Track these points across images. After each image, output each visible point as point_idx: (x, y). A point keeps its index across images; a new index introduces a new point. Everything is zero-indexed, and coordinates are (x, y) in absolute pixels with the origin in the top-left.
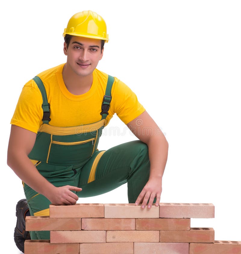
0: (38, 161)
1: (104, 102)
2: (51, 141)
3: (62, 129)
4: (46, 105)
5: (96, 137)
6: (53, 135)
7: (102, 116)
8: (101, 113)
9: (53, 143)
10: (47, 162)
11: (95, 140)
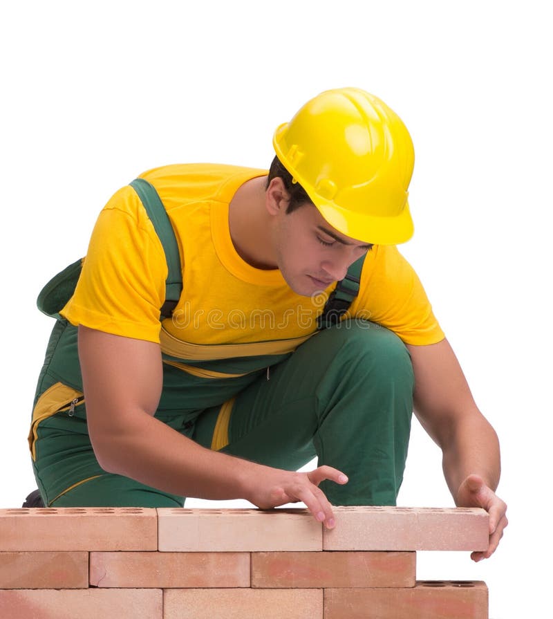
1: (338, 293)
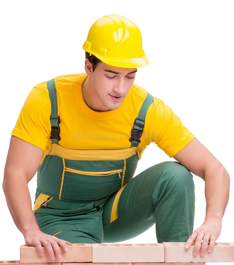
0: (49, 197)
1: (135, 126)
2: (64, 168)
3: (75, 152)
4: (55, 118)
5: (123, 169)
6: (65, 160)
7: (131, 143)
8: (130, 139)
9: (67, 170)
10: (60, 199)
11: (122, 173)
